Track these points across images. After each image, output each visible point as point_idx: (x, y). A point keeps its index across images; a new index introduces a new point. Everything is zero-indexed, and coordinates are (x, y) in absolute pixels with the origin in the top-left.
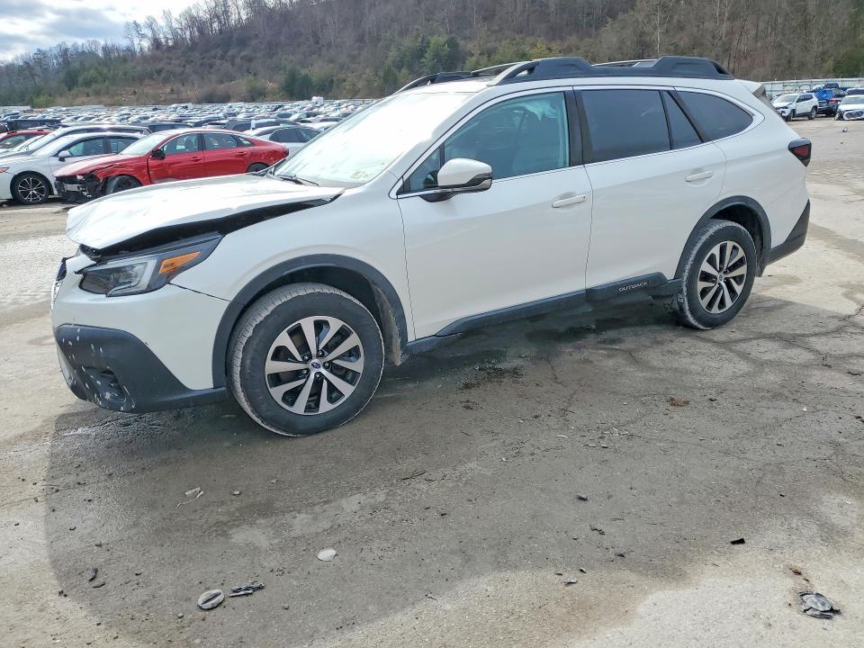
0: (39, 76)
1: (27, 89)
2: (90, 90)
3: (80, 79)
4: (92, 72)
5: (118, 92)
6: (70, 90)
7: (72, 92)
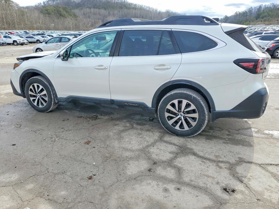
0: (248, 16)
1: (243, 20)
2: (263, 20)
3: (261, 16)
4: (266, 14)
5: (272, 20)
6: (256, 20)
7: (257, 20)
